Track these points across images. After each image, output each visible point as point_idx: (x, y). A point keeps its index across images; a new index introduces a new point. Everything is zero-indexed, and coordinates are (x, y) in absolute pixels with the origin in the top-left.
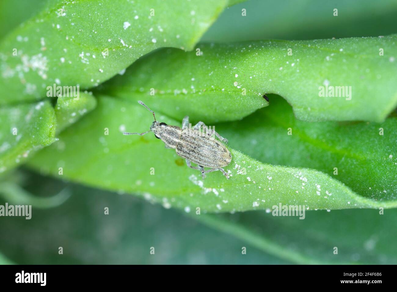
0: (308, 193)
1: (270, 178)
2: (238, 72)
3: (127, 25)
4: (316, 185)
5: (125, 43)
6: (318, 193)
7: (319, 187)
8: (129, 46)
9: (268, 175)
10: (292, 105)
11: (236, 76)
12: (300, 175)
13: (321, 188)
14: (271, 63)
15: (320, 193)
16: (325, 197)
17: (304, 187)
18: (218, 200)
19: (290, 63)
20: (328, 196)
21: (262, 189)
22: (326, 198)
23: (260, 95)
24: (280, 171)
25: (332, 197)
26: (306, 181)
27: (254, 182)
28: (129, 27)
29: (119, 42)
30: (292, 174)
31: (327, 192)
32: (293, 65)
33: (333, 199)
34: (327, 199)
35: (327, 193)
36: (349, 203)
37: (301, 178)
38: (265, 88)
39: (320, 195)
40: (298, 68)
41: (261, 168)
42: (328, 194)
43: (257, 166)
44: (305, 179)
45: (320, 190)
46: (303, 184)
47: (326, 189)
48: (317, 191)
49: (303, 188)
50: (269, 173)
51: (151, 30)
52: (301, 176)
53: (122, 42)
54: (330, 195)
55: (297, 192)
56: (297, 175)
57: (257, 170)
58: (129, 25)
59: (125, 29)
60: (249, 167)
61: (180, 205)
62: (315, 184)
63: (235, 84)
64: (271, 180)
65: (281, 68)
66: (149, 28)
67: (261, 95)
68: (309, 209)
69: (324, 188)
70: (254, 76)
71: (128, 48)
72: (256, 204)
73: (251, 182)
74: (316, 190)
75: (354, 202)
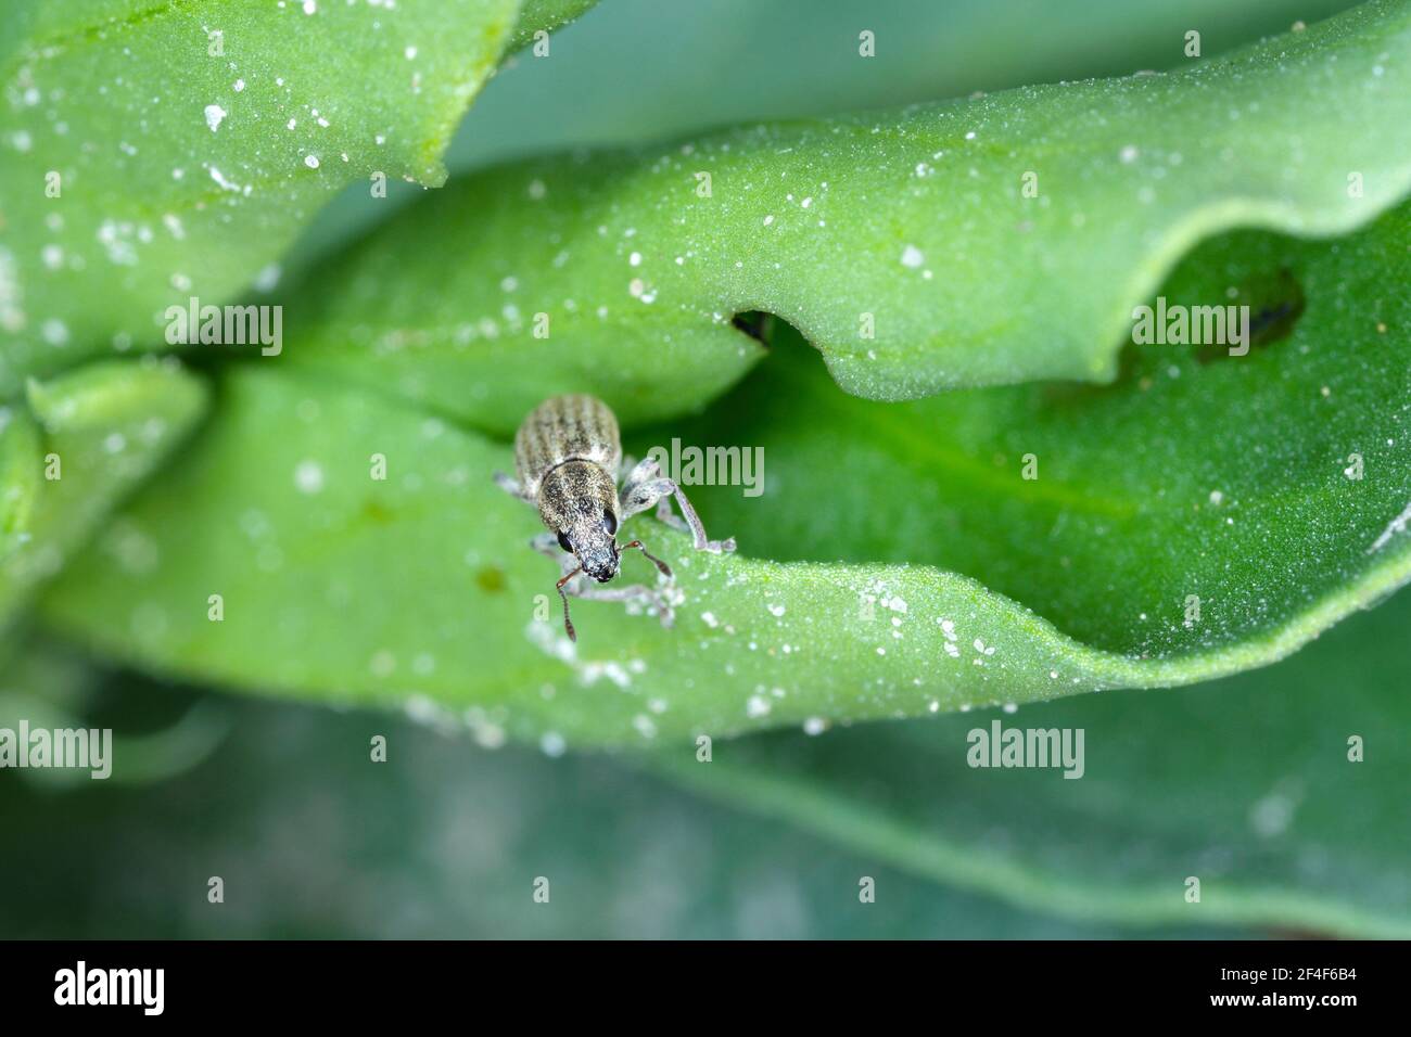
0: (917, 650)
1: (779, 611)
2: (638, 245)
3: (215, 114)
4: (939, 620)
5: (226, 177)
6: (952, 650)
7: (948, 626)
8: (243, 188)
9: (771, 599)
10: (818, 345)
11: (635, 259)
12: (878, 589)
13: (955, 633)
14: (738, 203)
15: (956, 649)
16: (975, 662)
17: (901, 632)
18: (632, 702)
19: (798, 199)
20: (985, 658)
21: (762, 652)
22: (980, 663)
23: (721, 321)
24: (805, 582)
25: (997, 658)
26: (904, 611)
27: (730, 629)
28: (224, 121)
29: (205, 176)
30: (852, 588)
31: (978, 645)
32: (805, 203)
33: (1003, 666)
34: (984, 669)
35: (977, 648)
36: (1054, 675)
37: (884, 603)
38: (727, 293)
39: (957, 655)
40: (822, 214)
41: (743, 577)
42: (981, 650)
43: (729, 573)
44: (898, 604)
45: (954, 638)
46: (896, 622)
47: (974, 633)
48: (946, 643)
49: (896, 634)
50: (771, 594)
51: (292, 124)
52: (882, 595)
53: (216, 175)
54: (990, 651)
55: (881, 651)
56: (867, 590)
57: (729, 584)
58: (224, 114)
59: (214, 129)
60: (702, 577)
61: (525, 728)
62: (935, 620)
63: (635, 288)
64: (783, 618)
65: (769, 220)
66: (287, 120)
67: (724, 318)
68: (940, 709)
69: (970, 630)
70: (689, 254)
71: (240, 194)
72: (758, 707)
73: (720, 631)
74: (939, 638)
75: (1072, 670)
